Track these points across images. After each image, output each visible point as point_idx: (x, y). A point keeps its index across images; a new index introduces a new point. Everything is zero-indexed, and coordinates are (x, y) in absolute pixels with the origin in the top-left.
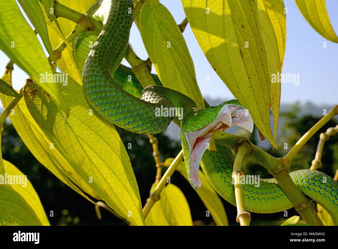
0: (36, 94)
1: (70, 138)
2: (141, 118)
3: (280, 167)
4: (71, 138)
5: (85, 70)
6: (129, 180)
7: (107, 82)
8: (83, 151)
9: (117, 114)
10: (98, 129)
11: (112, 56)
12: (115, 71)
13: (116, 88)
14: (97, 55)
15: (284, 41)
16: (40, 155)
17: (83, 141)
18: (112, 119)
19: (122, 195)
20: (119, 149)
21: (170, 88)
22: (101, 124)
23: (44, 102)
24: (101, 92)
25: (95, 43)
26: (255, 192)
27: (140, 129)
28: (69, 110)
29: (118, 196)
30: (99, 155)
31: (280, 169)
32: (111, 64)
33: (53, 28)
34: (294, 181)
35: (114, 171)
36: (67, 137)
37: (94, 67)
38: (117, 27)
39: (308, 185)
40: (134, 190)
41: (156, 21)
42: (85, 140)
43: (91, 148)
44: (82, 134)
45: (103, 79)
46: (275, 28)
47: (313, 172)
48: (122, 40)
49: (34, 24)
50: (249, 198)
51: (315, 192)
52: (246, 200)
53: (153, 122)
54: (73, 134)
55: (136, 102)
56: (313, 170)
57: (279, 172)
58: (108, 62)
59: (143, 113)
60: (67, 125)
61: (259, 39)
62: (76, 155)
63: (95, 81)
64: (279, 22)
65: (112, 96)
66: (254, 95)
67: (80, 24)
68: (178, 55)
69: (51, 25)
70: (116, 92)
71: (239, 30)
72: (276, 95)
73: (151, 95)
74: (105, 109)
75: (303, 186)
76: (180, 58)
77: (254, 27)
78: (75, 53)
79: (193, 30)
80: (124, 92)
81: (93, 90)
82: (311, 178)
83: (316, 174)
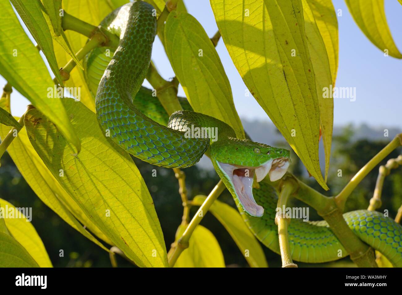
0: (40, 123)
1: (81, 176)
2: (168, 150)
3: (331, 208)
4: (83, 175)
5: (99, 94)
6: (152, 226)
7: (126, 107)
8: (97, 192)
9: (139, 146)
10: (114, 165)
11: (132, 77)
12: (135, 94)
13: (137, 114)
14: (113, 75)
15: (336, 58)
16: (45, 194)
17: (97, 179)
18: (133, 152)
19: (143, 243)
20: (139, 188)
21: (203, 113)
22: (118, 158)
23: (50, 132)
24: (119, 120)
25: (111, 62)
26: (303, 237)
27: (167, 163)
28: (80, 142)
29: (139, 245)
30: (116, 196)
31: (333, 210)
32: (131, 86)
33: (60, 44)
34: (348, 224)
35: (134, 215)
36: (77, 174)
37: (111, 90)
38: (137, 42)
39: (366, 229)
40: (157, 237)
41: (184, 35)
42: (99, 178)
43: (106, 187)
44: (95, 170)
45: (121, 104)
46: (325, 43)
47: (371, 213)
48: (144, 57)
49: (38, 40)
50: (294, 244)
51: (375, 237)
52: (292, 247)
53: (183, 154)
54: (84, 171)
55: (162, 130)
56: (371, 211)
57: (331, 214)
58: (127, 84)
59: (170, 143)
60: (77, 160)
61: (306, 58)
62: (88, 196)
63: (112, 107)
64: (330, 35)
65: (133, 124)
66: (300, 125)
67: (93, 38)
68: (212, 74)
69: (58, 40)
70: (138, 119)
71: (282, 47)
72: (327, 123)
73: (180, 122)
74: (125, 140)
75: (359, 230)
76: (213, 78)
77: (300, 43)
78: (86, 72)
79: (226, 46)
80: (147, 119)
81: (110, 117)
82: (369, 221)
83: (375, 216)
